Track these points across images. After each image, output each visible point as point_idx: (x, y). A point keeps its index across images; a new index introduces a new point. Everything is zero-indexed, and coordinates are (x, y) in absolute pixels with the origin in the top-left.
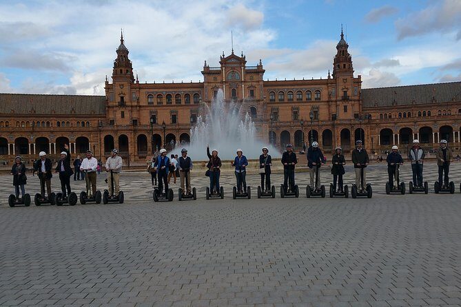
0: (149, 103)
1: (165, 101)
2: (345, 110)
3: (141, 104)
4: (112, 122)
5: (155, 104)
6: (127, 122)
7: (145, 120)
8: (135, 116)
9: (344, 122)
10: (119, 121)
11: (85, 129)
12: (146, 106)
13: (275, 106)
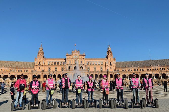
0: (48, 65)
1: (53, 64)
2: (111, 68)
3: (45, 65)
4: (36, 70)
5: (50, 65)
6: (41, 70)
7: (46, 70)
8: (43, 69)
9: (111, 72)
10: (38, 70)
11: (27, 72)
12: (47, 66)
13: (89, 66)
